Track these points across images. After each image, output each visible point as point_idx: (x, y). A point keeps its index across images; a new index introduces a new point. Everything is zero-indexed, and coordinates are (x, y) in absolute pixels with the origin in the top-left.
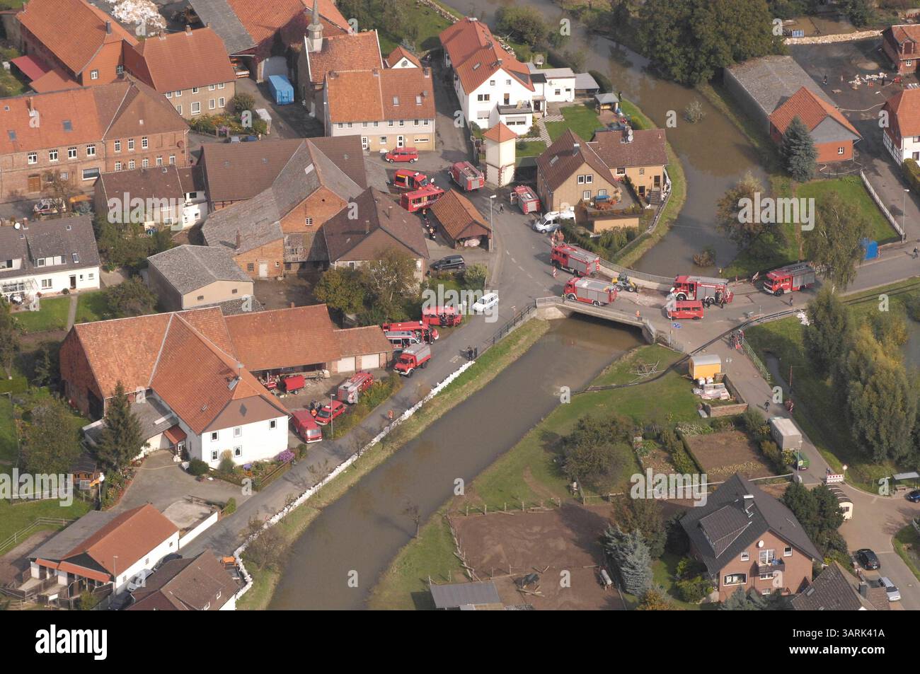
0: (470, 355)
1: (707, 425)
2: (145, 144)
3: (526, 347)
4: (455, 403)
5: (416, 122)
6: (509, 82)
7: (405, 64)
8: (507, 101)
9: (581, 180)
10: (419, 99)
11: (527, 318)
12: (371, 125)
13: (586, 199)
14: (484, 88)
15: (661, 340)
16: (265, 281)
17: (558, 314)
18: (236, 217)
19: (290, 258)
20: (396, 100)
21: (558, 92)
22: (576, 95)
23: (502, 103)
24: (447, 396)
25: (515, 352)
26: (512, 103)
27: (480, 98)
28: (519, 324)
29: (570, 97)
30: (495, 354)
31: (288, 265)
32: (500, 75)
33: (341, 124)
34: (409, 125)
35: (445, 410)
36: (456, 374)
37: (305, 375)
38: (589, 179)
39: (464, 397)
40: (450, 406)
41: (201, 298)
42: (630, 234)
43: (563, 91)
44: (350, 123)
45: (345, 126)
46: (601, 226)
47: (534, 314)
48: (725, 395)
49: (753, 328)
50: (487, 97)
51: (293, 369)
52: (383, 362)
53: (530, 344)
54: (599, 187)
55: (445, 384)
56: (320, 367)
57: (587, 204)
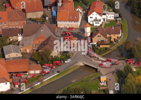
0: (58, 72)
1: (98, 91)
2: (17, 23)
3: (72, 71)
4: (51, 82)
5: (75, 22)
6: (96, 15)
7: (79, 9)
8: (96, 18)
9: (98, 36)
10: (76, 17)
11: (75, 65)
12: (65, 22)
13: (100, 40)
14: (91, 16)
15: (99, 72)
16: (28, 53)
17: (82, 64)
18: (27, 39)
19: (34, 49)
20: (71, 17)
21: (110, 17)
22: (114, 18)
23: (95, 19)
24: (49, 80)
25: (69, 72)
26: (97, 19)
27: (90, 17)
28: (72, 66)
29: (113, 18)
30: (64, 72)
31: (34, 50)
32: (94, 13)
33: (59, 21)
34: (73, 22)
35: (48, 83)
36: (53, 76)
37: (22, 74)
38: (100, 36)
39: (53, 81)
40: (49, 82)
41: (9, 56)
42: (106, 49)
43: (111, 17)
44: (61, 21)
45: (60, 22)
46: (101, 46)
47: (77, 64)
48: (105, 84)
49: (120, 71)
50: (92, 18)
51: (21, 72)
52: (40, 72)
53: (73, 70)
54: (102, 38)
55: (50, 78)
56: (26, 72)
57: (100, 42)
